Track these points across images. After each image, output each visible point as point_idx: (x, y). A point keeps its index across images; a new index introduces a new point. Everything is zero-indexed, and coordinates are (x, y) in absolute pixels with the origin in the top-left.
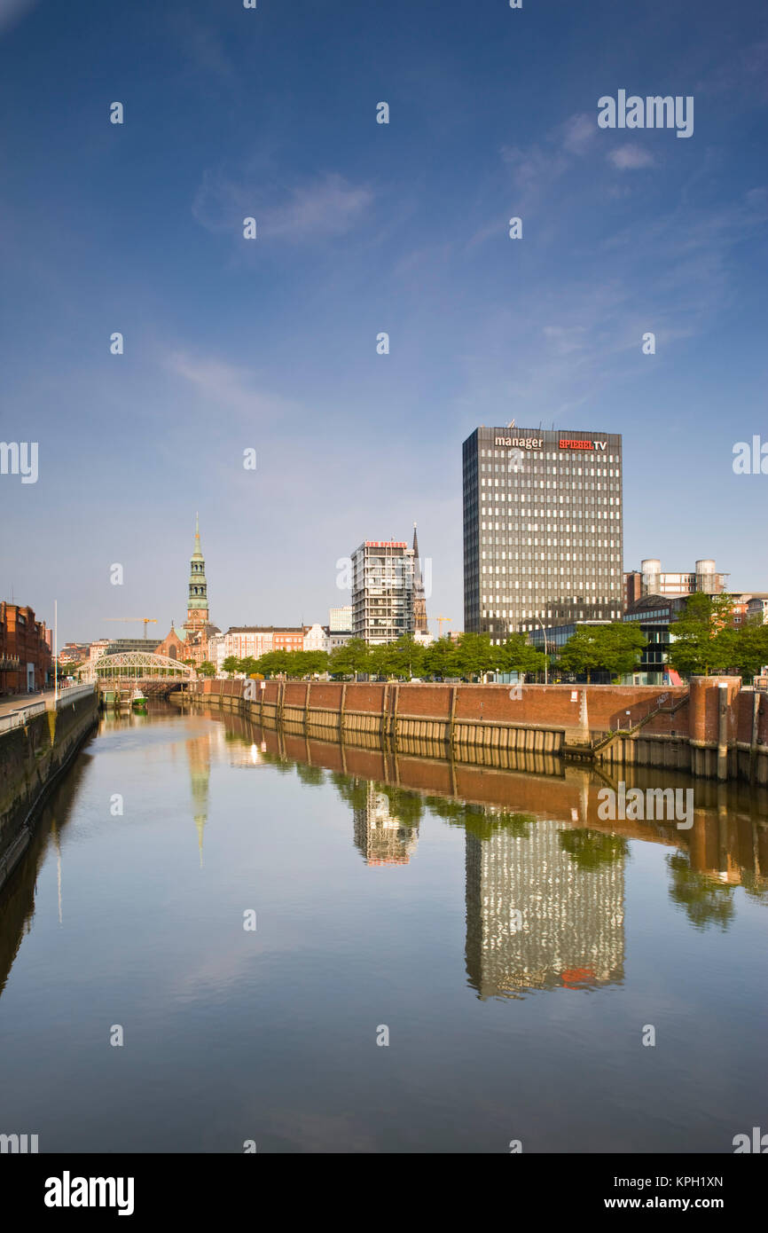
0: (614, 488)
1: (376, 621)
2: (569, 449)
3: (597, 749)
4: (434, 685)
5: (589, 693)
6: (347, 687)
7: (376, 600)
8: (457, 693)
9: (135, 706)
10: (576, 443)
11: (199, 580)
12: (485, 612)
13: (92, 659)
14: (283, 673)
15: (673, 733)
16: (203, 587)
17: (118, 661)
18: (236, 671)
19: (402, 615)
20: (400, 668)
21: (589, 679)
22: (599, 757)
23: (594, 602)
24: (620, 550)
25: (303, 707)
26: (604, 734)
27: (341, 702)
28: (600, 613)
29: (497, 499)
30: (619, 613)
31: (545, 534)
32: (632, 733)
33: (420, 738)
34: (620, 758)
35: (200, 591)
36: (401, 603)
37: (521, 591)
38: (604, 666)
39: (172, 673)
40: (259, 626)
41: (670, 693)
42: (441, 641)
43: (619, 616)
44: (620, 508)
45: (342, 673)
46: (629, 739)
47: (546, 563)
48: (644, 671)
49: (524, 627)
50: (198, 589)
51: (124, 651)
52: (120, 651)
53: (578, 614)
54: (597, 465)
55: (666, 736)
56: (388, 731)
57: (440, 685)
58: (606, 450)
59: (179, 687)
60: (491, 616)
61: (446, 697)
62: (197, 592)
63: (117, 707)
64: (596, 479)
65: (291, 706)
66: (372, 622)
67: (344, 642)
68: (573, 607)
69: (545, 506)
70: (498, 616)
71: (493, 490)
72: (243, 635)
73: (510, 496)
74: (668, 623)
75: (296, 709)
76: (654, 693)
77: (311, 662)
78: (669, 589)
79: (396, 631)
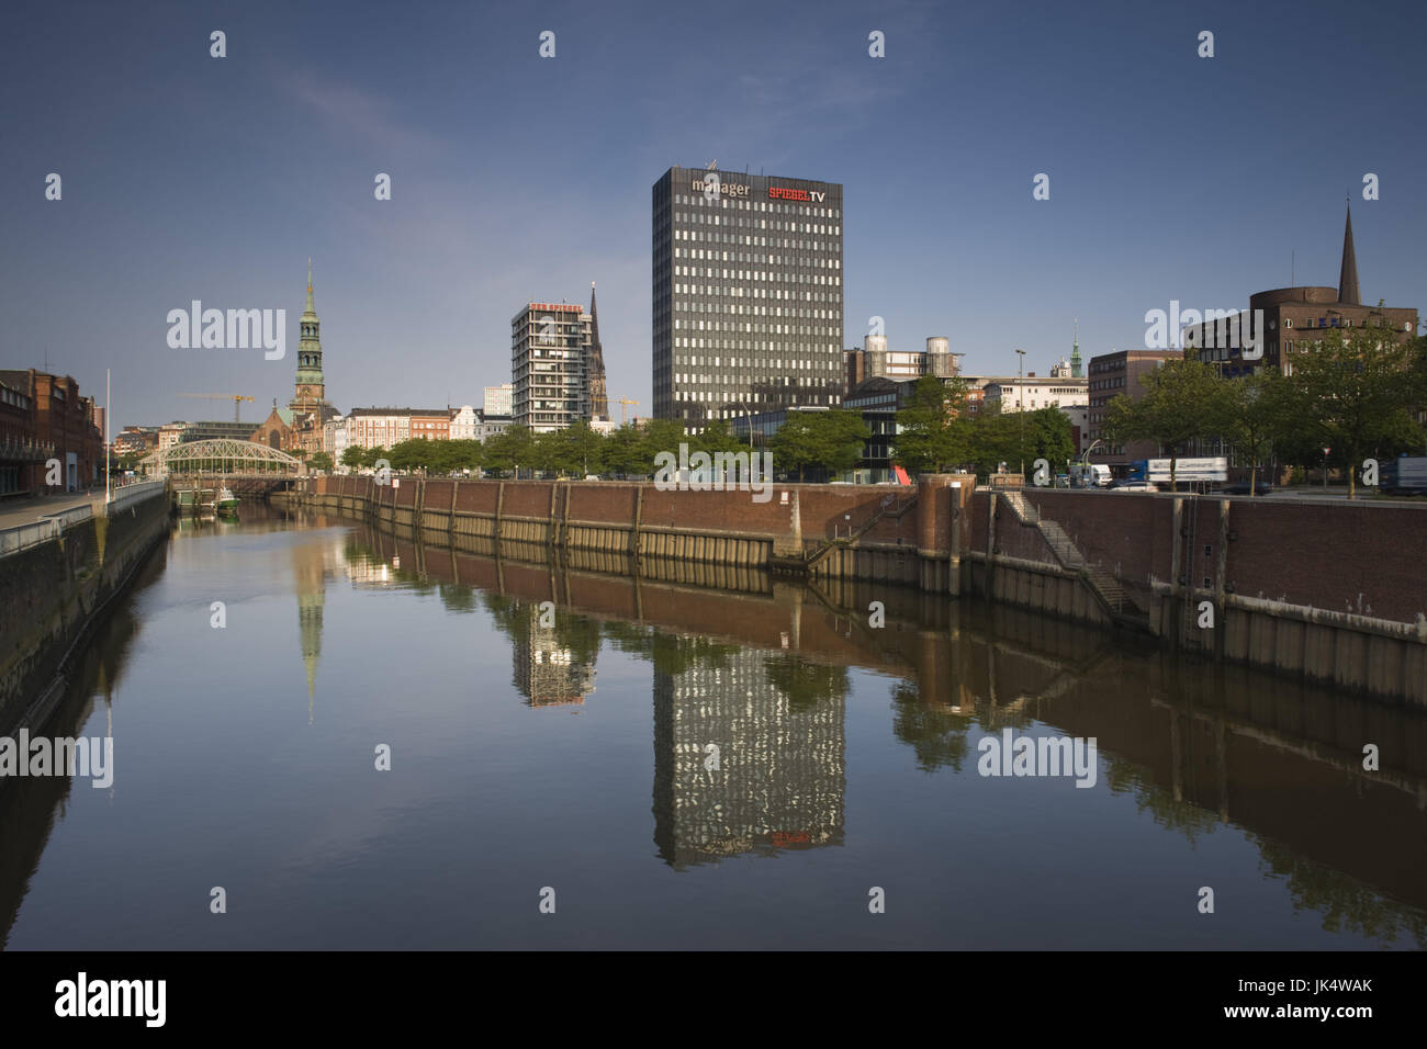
0: (833, 247)
1: (543, 403)
2: (781, 199)
3: (811, 561)
4: (615, 483)
5: (802, 493)
6: (506, 486)
7: (543, 377)
8: (643, 494)
9: (221, 511)
10: (789, 192)
11: (310, 347)
12: (678, 394)
13: (161, 448)
14: (423, 467)
15: (899, 542)
16: (317, 356)
17: (199, 451)
18: (360, 466)
19: (575, 396)
20: (571, 463)
21: (802, 476)
22: (814, 571)
23: (809, 384)
24: (839, 323)
25: (447, 511)
26: (819, 542)
27: (497, 505)
28: (816, 398)
29: (694, 256)
30: (838, 398)
31: (752, 301)
32: (852, 542)
33: (597, 550)
34: (838, 572)
35: (312, 361)
36: (575, 381)
37: (723, 370)
38: (820, 462)
39: (273, 466)
40: (392, 407)
41: (896, 494)
42: (624, 429)
43: (838, 402)
44: (839, 273)
45: (498, 469)
46: (849, 549)
47: (752, 336)
48: (866, 467)
49: (726, 413)
50: (310, 359)
51: (207, 437)
52: (201, 438)
53: (791, 399)
54: (813, 220)
55: (891, 545)
56: (557, 541)
57: (622, 484)
58: (823, 201)
59: (283, 485)
60: (686, 399)
61: (629, 499)
62: (308, 362)
63: (197, 512)
64: (812, 237)
65: (432, 509)
66: (537, 405)
67: (502, 428)
68: (784, 390)
69: (752, 267)
70: (694, 399)
71: (689, 245)
72: (370, 419)
73: (709, 253)
74: (894, 411)
75: (438, 514)
76: (878, 493)
77: (460, 453)
78: (896, 370)
79: (568, 416)
